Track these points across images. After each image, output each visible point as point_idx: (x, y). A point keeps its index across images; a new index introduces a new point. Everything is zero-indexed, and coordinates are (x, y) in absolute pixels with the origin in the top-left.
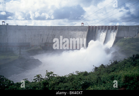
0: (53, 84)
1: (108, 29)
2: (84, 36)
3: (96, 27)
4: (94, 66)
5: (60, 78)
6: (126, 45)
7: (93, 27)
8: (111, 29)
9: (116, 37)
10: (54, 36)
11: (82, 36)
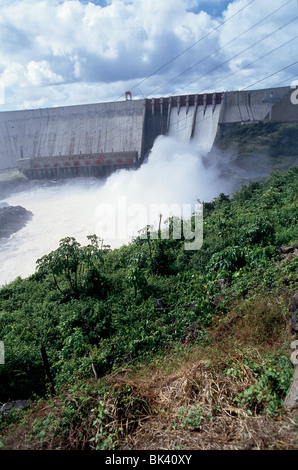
1: (199, 104)
2: (135, 128)
3: (165, 100)
4: (198, 201)
7: (157, 101)
8: (205, 103)
9: (219, 124)
10: (52, 136)
11: (131, 129)
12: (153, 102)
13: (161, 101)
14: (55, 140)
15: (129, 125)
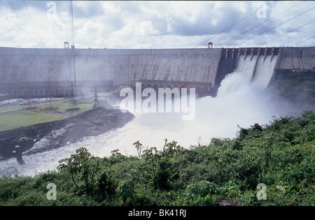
0: (175, 163)
1: (260, 55)
2: (212, 67)
3: (236, 50)
5: (188, 152)
6: (294, 85)
7: (230, 50)
8: (265, 54)
9: (275, 69)
10: (156, 67)
11: (210, 67)
12: (227, 51)
13: (233, 50)
14: (157, 70)
15: (209, 65)
